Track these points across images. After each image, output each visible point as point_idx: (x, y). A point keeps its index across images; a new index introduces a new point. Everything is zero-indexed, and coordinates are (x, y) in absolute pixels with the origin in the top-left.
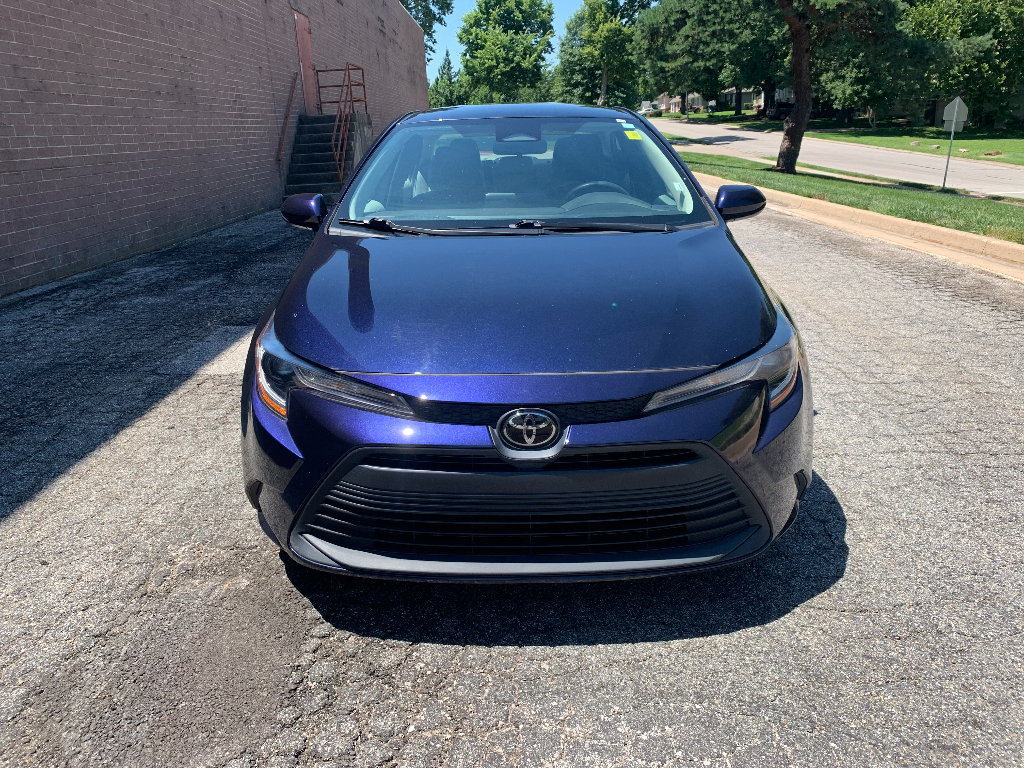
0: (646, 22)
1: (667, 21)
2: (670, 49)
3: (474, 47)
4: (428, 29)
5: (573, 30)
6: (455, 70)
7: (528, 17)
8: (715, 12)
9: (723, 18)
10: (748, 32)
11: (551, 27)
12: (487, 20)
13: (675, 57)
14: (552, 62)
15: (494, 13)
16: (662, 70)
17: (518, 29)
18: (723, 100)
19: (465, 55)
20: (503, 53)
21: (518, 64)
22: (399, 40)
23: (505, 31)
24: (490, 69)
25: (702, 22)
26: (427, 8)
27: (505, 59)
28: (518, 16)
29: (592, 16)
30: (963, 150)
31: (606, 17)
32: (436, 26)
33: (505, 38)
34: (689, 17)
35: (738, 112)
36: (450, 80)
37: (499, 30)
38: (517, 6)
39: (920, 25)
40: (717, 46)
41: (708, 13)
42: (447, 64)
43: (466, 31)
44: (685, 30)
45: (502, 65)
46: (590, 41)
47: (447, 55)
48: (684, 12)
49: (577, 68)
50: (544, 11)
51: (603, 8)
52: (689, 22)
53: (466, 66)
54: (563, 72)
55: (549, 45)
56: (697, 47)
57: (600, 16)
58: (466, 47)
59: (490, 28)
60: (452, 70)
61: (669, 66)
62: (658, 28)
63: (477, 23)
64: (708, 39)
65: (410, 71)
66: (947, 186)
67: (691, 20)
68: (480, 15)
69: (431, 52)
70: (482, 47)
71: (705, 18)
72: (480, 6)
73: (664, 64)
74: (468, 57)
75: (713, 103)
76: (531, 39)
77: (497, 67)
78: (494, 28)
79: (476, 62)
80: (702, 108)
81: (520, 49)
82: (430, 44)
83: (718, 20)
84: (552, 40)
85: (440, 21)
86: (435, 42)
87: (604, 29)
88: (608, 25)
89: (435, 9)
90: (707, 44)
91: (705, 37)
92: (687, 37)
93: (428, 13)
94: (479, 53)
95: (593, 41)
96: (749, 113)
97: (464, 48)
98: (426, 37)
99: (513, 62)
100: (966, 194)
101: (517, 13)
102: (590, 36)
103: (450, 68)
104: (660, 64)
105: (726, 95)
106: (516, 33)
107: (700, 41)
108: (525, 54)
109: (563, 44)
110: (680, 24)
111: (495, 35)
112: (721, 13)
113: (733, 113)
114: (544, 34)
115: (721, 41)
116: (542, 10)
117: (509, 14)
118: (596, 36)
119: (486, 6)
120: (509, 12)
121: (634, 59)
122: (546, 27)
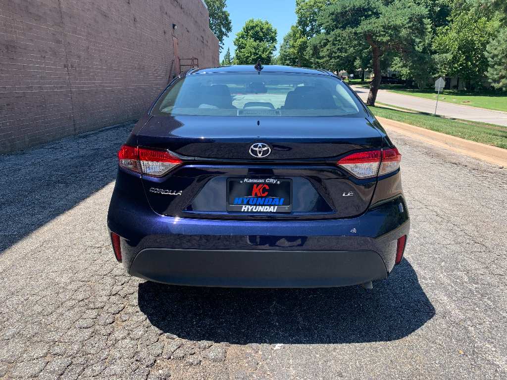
0: (312, 43)
1: (320, 43)
2: (321, 54)
3: (241, 47)
4: (220, 39)
5: (286, 41)
6: (231, 57)
7: (265, 35)
8: (339, 40)
9: (342, 43)
10: (352, 49)
11: (276, 40)
12: (247, 35)
13: (323, 57)
14: (276, 55)
15: (250, 33)
16: (318, 62)
17: (261, 40)
18: (356, 74)
19: (237, 50)
20: (254, 50)
21: (260, 55)
22: (209, 45)
23: (255, 41)
24: (247, 57)
25: (334, 44)
26: (220, 29)
27: (254, 53)
28: (261, 34)
29: (294, 35)
30: (454, 100)
31: (300, 36)
32: (224, 37)
33: (255, 44)
34: (329, 42)
35: (363, 80)
36: (229, 61)
37: (252, 40)
38: (261, 30)
39: (440, 44)
40: (340, 54)
41: (337, 41)
42: (228, 55)
43: (237, 40)
44: (328, 47)
45: (253, 56)
46: (293, 46)
47: (229, 50)
48: (327, 39)
49: (288, 58)
50: (273, 32)
51: (299, 32)
52: (329, 44)
53: (237, 55)
54: (281, 59)
55: (275, 47)
56: (332, 54)
57: (298, 35)
58: (237, 47)
59: (248, 39)
60: (230, 57)
61: (320, 61)
62: (317, 46)
63: (243, 37)
64: (336, 51)
65: (213, 58)
66: (437, 114)
67: (330, 43)
68: (244, 33)
69: (221, 49)
70: (244, 48)
71: (335, 42)
72: (244, 29)
73: (318, 60)
74: (238, 51)
75: (352, 75)
76: (267, 45)
77: (250, 57)
78: (250, 39)
79: (241, 54)
80: (347, 77)
81: (262, 48)
82: (221, 45)
83: (341, 44)
84: (276, 45)
85: (226, 35)
86: (223, 44)
87: (299, 42)
88: (301, 40)
89: (224, 30)
90: (336, 53)
91: (335, 50)
92: (328, 50)
93: (221, 31)
94: (243, 50)
95: (295, 46)
96: (368, 80)
97: (236, 47)
98: (220, 42)
99: (258, 54)
100: (444, 118)
101: (261, 33)
102: (293, 44)
103: (229, 56)
104: (317, 60)
105: (358, 72)
106: (260, 42)
107: (333, 52)
108: (264, 51)
109: (281, 47)
110: (325, 45)
111: (251, 42)
112: (342, 41)
113: (360, 80)
114: (273, 42)
115: (341, 52)
116: (272, 32)
117: (257, 34)
118: (296, 44)
119: (247, 29)
120: (257, 32)
121: (307, 57)
122: (273, 39)
